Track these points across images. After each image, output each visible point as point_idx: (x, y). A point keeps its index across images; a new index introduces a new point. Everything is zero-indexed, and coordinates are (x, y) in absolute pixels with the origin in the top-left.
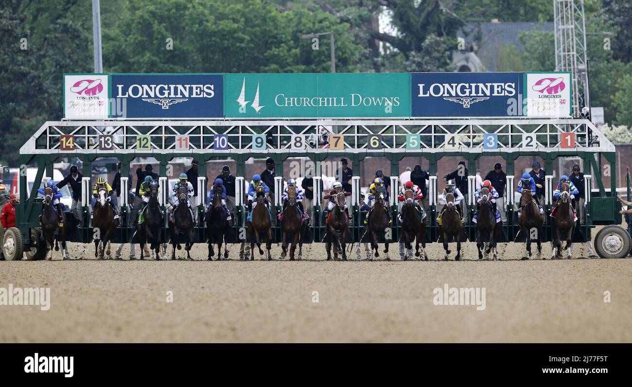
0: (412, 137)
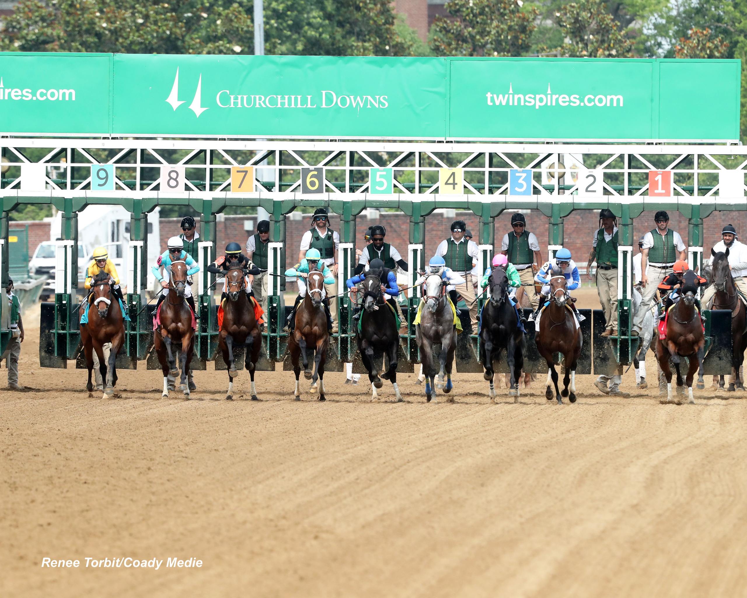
0: (379, 174)
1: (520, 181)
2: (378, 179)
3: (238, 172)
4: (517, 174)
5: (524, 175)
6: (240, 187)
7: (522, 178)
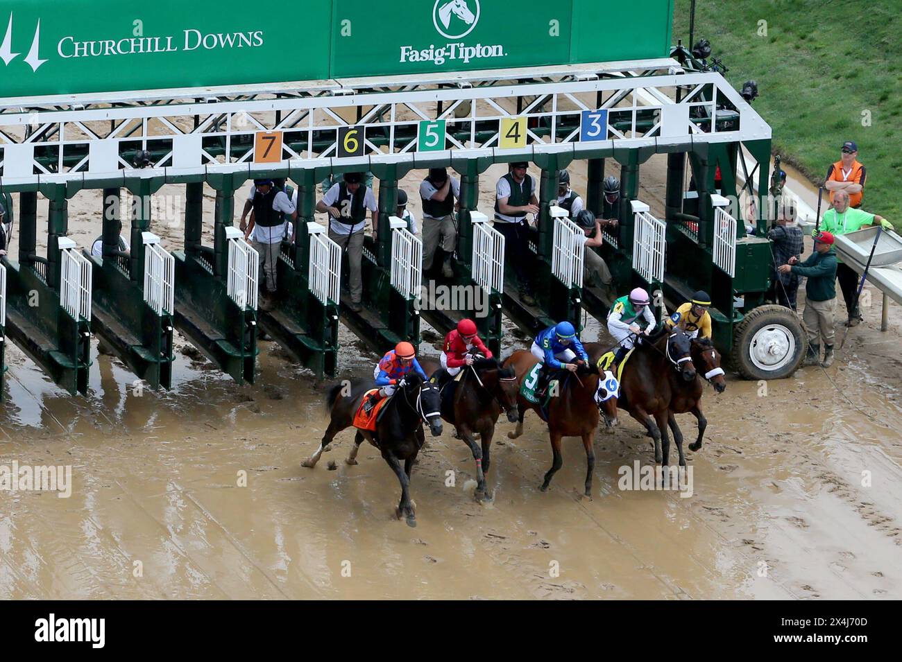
1: (594, 124)
2: (428, 134)
3: (264, 138)
4: (590, 116)
5: (598, 116)
6: (264, 157)
7: (596, 120)
